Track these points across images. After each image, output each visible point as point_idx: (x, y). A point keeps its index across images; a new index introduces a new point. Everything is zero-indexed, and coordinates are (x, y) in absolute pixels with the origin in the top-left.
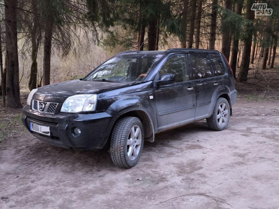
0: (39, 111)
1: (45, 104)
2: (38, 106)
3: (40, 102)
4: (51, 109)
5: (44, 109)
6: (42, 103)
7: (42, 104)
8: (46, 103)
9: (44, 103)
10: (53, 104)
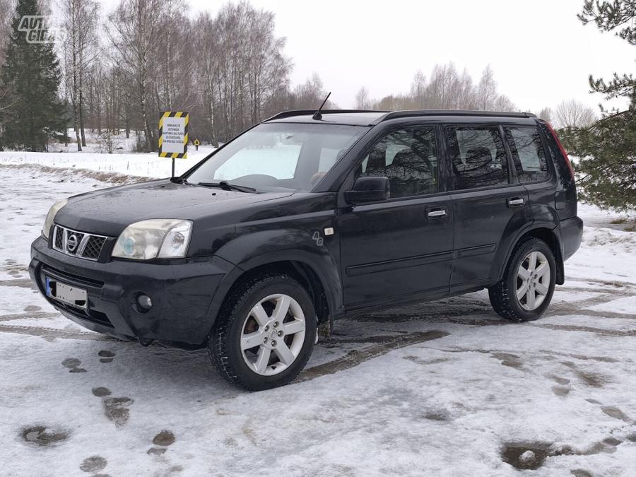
0: (67, 252)
1: (80, 237)
2: (66, 241)
3: (69, 232)
4: (93, 249)
5: (77, 248)
6: (73, 233)
7: (74, 236)
8: (83, 235)
9: (77, 235)
10: (96, 238)
